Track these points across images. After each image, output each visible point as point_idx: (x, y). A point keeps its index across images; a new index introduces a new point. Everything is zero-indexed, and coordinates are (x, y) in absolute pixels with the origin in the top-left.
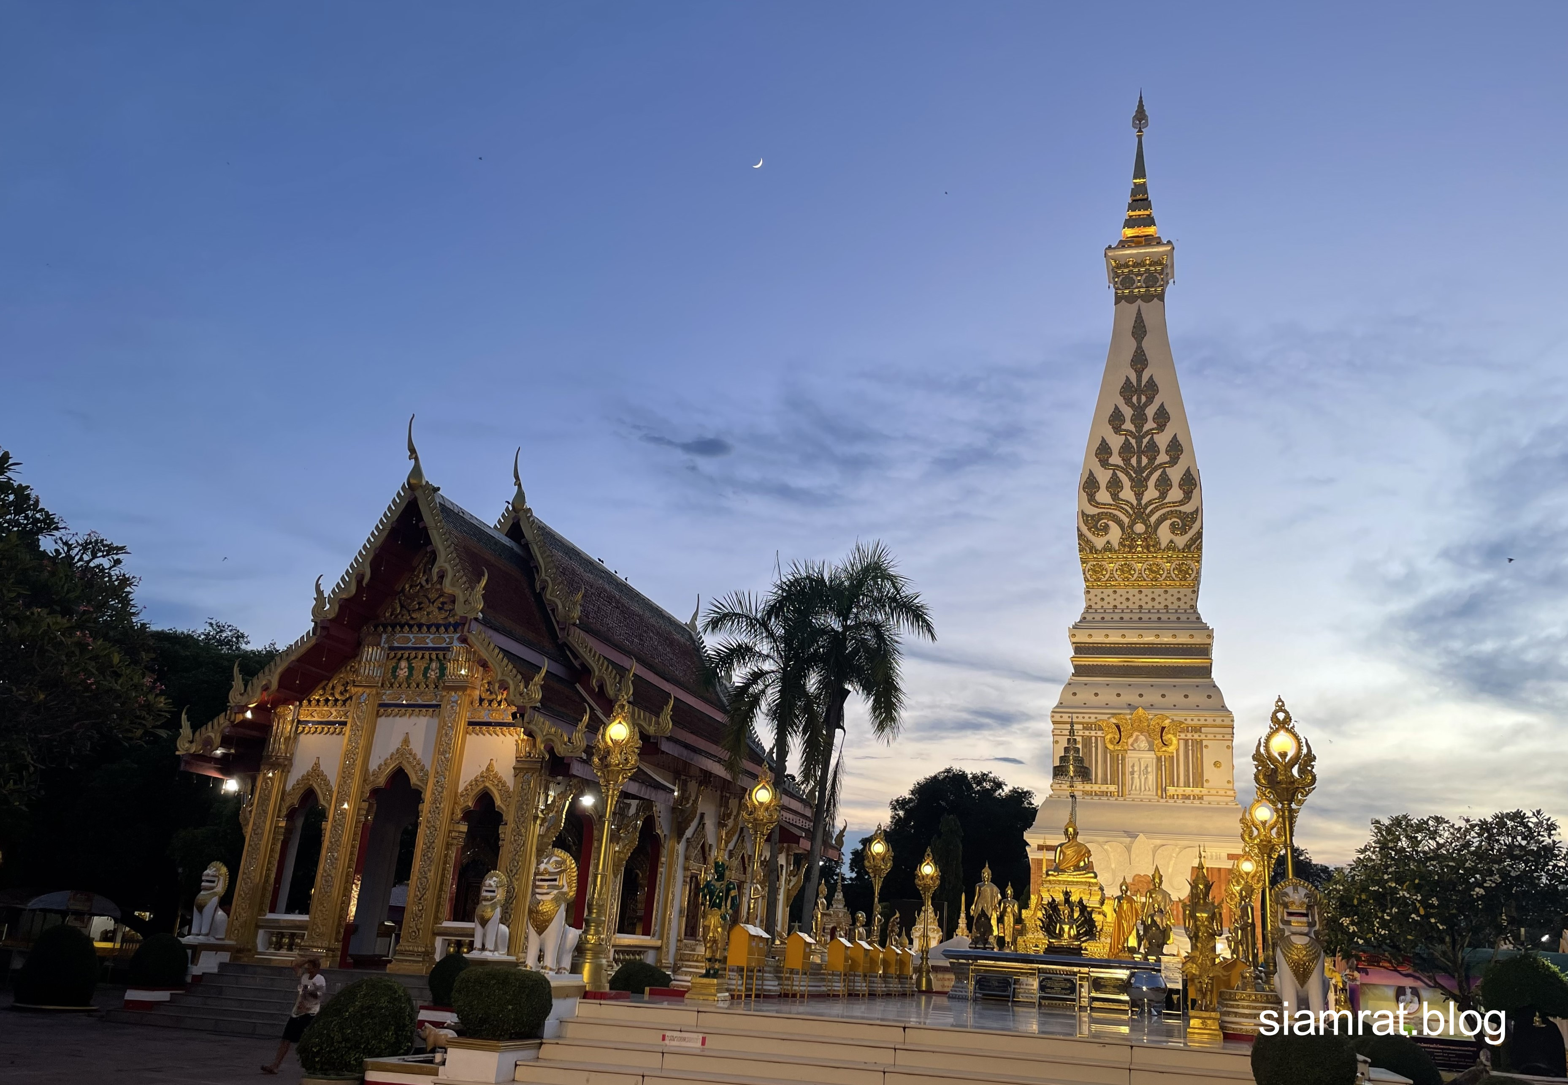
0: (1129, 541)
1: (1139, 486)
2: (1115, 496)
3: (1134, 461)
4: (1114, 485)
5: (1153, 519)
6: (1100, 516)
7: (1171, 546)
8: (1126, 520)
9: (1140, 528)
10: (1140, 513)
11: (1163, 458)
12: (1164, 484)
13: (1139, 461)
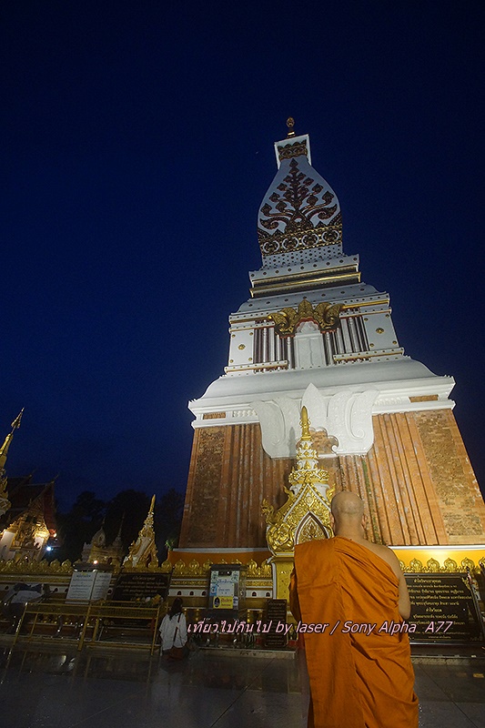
0: (291, 227)
1: (297, 203)
2: (282, 210)
3: (293, 196)
4: (281, 207)
5: (306, 215)
6: (272, 220)
7: (321, 225)
8: (289, 219)
9: (299, 220)
10: (298, 213)
11: (310, 192)
12: (313, 200)
13: (296, 196)
